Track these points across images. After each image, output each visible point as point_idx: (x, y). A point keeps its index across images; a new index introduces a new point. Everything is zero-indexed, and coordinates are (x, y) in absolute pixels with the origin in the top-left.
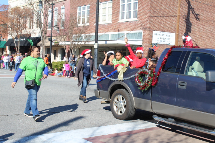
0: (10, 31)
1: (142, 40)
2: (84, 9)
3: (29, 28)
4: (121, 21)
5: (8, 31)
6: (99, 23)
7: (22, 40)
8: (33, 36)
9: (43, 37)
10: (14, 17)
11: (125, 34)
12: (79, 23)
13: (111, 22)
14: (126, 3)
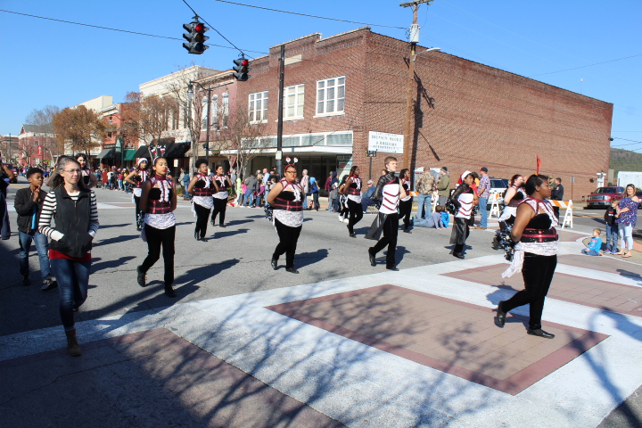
0: (142, 133)
1: (352, 145)
2: (259, 96)
3: (172, 128)
4: (318, 115)
5: (139, 133)
6: (285, 119)
8: (177, 141)
9: (194, 142)
10: (149, 111)
11: (325, 136)
12: (252, 120)
13: (303, 118)
14: (326, 87)
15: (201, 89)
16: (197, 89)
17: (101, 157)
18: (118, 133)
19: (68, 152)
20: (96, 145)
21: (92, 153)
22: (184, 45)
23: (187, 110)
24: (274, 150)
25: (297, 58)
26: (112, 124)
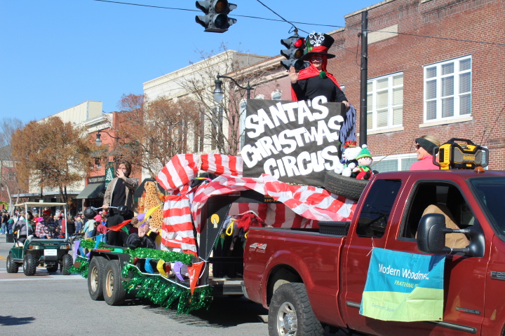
3: (193, 149)
4: (427, 123)
5: (142, 158)
6: (369, 132)
10: (157, 124)
13: (402, 128)
14: (439, 76)
15: (236, 88)
16: (231, 87)
17: (84, 197)
18: (111, 159)
19: (34, 190)
20: (76, 178)
21: (69, 190)
22: (198, 20)
23: (217, 121)
25: (390, 31)
26: (100, 144)
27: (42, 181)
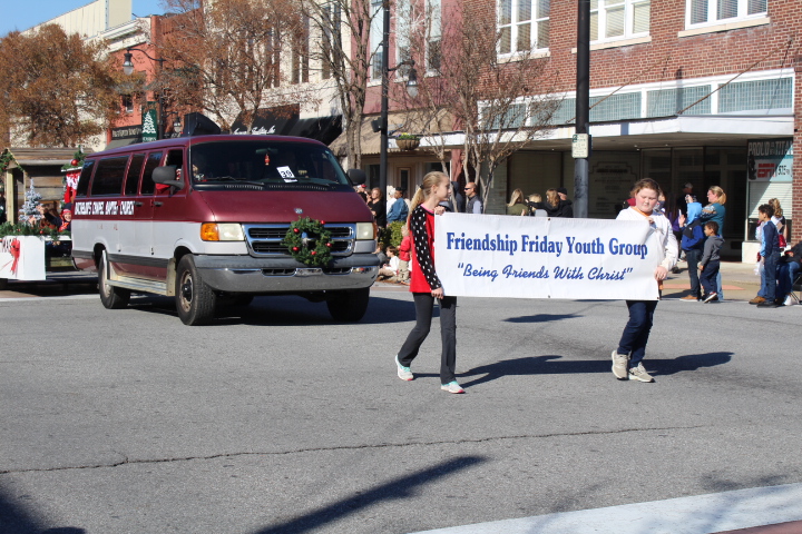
0: (210, 93)
1: (793, 112)
3: (290, 79)
4: (691, 28)
5: (204, 94)
6: (594, 45)
7: (263, 132)
8: (306, 114)
9: (350, 115)
10: (228, 34)
11: (714, 87)
12: (506, 49)
13: (649, 39)
18: (149, 96)
20: (91, 129)
23: (331, 28)
24: (569, 133)
26: (131, 71)
27: (33, 135)
